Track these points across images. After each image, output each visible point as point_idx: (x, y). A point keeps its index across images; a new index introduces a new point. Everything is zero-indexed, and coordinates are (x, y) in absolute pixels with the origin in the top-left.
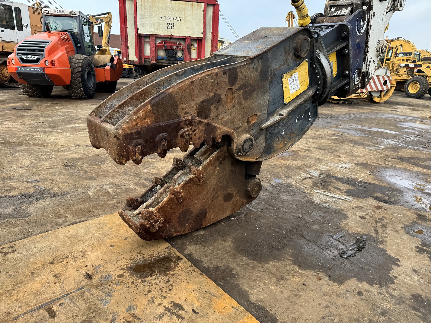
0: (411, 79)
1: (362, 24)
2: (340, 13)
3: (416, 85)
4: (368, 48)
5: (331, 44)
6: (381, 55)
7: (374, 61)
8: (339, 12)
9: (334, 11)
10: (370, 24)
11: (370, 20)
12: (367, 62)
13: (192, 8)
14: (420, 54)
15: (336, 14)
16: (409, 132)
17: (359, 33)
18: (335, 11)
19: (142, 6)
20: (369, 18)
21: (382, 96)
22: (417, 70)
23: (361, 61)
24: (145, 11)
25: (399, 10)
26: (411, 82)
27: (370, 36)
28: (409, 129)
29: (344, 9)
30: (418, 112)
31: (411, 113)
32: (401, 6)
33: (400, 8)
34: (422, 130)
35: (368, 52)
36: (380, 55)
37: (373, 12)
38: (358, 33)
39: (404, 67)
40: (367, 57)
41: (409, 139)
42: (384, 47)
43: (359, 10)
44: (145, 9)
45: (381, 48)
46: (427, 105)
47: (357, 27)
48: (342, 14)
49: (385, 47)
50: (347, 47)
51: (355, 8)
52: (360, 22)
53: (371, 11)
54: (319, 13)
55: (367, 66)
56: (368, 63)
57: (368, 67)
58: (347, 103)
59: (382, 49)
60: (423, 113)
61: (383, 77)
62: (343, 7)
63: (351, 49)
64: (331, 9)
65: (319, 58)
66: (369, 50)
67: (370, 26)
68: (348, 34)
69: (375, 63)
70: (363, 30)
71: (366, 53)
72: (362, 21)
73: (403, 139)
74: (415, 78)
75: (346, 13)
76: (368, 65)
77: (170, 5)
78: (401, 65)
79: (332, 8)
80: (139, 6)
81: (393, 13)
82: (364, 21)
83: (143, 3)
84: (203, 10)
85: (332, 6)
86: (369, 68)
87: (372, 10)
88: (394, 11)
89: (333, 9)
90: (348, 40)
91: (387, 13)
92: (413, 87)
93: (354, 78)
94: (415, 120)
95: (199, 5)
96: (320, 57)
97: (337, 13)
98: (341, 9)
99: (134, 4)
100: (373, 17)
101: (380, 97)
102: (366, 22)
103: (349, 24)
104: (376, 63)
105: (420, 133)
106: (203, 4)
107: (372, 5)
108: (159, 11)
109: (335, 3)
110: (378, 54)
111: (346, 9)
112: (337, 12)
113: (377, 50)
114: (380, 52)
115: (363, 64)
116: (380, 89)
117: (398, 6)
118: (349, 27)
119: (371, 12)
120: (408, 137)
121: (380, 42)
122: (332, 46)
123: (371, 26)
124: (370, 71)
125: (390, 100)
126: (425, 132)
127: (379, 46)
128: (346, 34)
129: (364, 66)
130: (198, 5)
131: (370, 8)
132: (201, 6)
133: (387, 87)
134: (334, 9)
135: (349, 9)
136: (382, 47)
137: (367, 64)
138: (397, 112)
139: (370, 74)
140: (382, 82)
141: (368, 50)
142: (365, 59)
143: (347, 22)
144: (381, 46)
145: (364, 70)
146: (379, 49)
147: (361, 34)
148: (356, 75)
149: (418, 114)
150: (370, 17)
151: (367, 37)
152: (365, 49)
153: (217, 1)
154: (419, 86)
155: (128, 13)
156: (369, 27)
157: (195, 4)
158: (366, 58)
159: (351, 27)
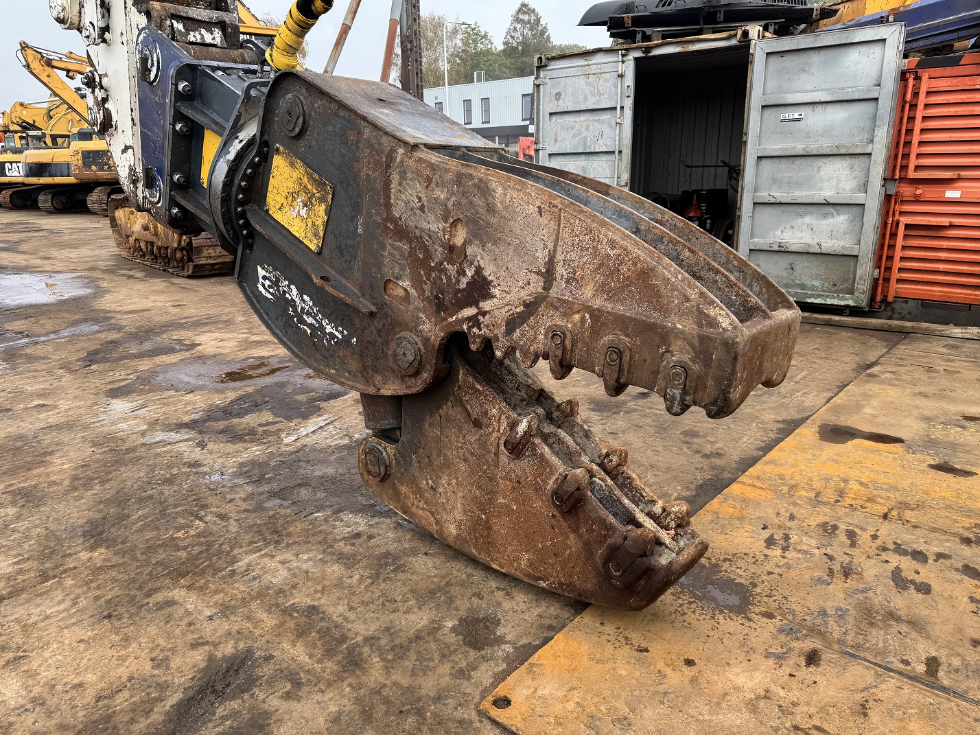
9: (183, 30)
15: (192, 38)
62: (199, 25)
89: (178, 25)
97: (194, 36)
134: (181, 25)
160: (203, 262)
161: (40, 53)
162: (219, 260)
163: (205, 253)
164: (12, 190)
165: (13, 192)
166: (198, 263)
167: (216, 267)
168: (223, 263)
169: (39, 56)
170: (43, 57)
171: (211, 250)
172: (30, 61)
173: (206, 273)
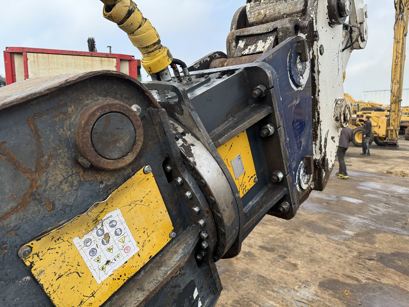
0: (356, 129)
1: (299, 66)
2: (255, 49)
4: (319, 115)
5: (230, 114)
6: (344, 125)
7: (333, 138)
8: (253, 47)
9: (242, 47)
10: (316, 69)
11: (316, 61)
12: (321, 141)
13: (101, 64)
14: (358, 105)
15: (246, 52)
16: (373, 198)
17: (297, 86)
18: (246, 46)
19: (34, 62)
20: (314, 56)
22: (358, 120)
23: (307, 141)
24: (39, 69)
25: (360, 48)
26: (356, 132)
27: (319, 91)
28: (372, 194)
29: (261, 41)
30: (372, 165)
31: (366, 168)
32: (363, 40)
33: (362, 44)
34: (387, 194)
35: (319, 122)
36: (342, 126)
37: (319, 46)
38: (293, 86)
40: (318, 133)
41: (379, 213)
42: (347, 112)
43: (289, 39)
44: (38, 66)
45: (342, 113)
46: (377, 156)
47: (290, 73)
48: (258, 50)
49: (349, 111)
50: (269, 119)
51: (282, 36)
52: (295, 63)
53: (315, 42)
54: (217, 52)
55: (320, 149)
56: (323, 143)
57: (323, 151)
59: (344, 114)
60: (377, 165)
62: (260, 37)
63: (281, 124)
64: (237, 43)
65: (191, 159)
66: (321, 119)
67: (316, 72)
68: (268, 89)
69: (334, 141)
70: (304, 80)
71: (315, 125)
72: (298, 61)
73: (371, 213)
74: (359, 128)
75: (266, 48)
76: (323, 147)
77: (73, 61)
79: (240, 42)
80: (31, 63)
81: (351, 52)
82: (303, 60)
83: (36, 59)
84: (116, 67)
85: (238, 38)
86: (325, 152)
87: (317, 40)
88: (352, 49)
89: (241, 44)
90: (271, 104)
91: (343, 50)
92: (359, 137)
93: (299, 179)
94: (374, 177)
95: (110, 61)
96: (192, 155)
97: (250, 49)
98: (255, 43)
99: (24, 60)
100: (321, 54)
102: (308, 64)
103: (268, 65)
104: (337, 139)
105: (386, 198)
106: (115, 60)
107: (317, 31)
108: (58, 68)
109: (243, 32)
110: (338, 124)
111: (265, 41)
112: (249, 47)
113: (337, 118)
114: (343, 121)
115: (314, 146)
117: (358, 41)
118: (268, 73)
119: (316, 45)
120: (376, 207)
121: (339, 102)
122: (231, 121)
123: (319, 72)
124: (328, 157)
126: (392, 196)
127: (339, 109)
128: (263, 89)
129: (315, 149)
130: (108, 61)
131: (313, 36)
132: (113, 62)
134: (244, 43)
135: (271, 39)
136: (345, 111)
137: (321, 146)
138: (351, 167)
139: (329, 162)
141: (319, 118)
142: (315, 137)
143: (264, 61)
144: (343, 109)
145: (317, 156)
146: (340, 115)
147: (300, 89)
148: (302, 171)
149: (372, 168)
150: (315, 54)
151: (314, 93)
152: (314, 117)
153: (133, 56)
155: (18, 72)
156: (316, 75)
157: (106, 60)
158: (317, 135)
159: (272, 73)
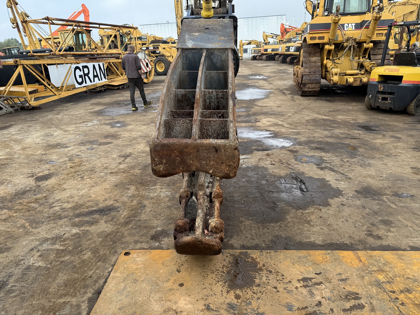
3: (161, 64)
21: (148, 77)
39: (146, 50)
58: (125, 87)
61: (144, 59)
78: (143, 49)
92: (159, 66)
101: (147, 78)
116: (146, 71)
125: (154, 79)
133: (149, 68)
140: (145, 64)
154: (164, 65)
160: (306, 90)
161: (312, 2)
162: (313, 90)
163: (307, 86)
164: (290, 57)
165: (292, 58)
166: (304, 90)
167: (312, 92)
168: (315, 91)
169: (311, 3)
170: (313, 3)
171: (310, 85)
172: (307, 6)
173: (307, 95)
